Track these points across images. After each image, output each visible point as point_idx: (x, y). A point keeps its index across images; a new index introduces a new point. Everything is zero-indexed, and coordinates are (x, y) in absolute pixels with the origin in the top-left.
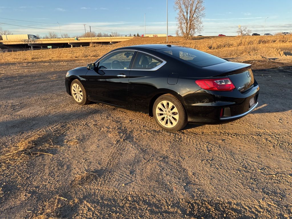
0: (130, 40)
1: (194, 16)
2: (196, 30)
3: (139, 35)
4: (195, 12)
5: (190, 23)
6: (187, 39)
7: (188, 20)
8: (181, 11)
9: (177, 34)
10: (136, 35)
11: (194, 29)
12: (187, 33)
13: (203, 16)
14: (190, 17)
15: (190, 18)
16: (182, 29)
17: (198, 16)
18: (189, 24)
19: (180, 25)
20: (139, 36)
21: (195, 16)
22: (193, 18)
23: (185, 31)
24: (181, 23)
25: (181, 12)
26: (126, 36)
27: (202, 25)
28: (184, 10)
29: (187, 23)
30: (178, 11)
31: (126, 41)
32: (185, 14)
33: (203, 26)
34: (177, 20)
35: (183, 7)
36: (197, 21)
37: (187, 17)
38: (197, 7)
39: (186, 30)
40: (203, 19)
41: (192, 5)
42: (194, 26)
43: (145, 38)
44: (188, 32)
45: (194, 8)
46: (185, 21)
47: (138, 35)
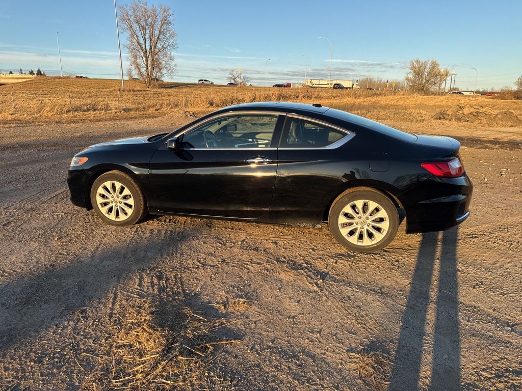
0: (27, 81)
1: (157, 45)
2: (164, 71)
3: (42, 73)
4: (158, 38)
5: (153, 57)
6: (150, 85)
7: (148, 53)
8: (133, 34)
9: (130, 75)
10: (35, 73)
11: (160, 69)
12: (148, 74)
13: (174, 46)
14: (151, 46)
15: (151, 49)
16: (138, 67)
17: (165, 46)
18: (150, 58)
19: (133, 60)
20: (41, 75)
21: (159, 46)
22: (157, 50)
23: (143, 70)
24: (135, 57)
25: (132, 36)
26: (11, 73)
27: (173, 63)
28: (139, 34)
29: (147, 58)
30: (128, 33)
31: (18, 83)
32: (142, 41)
33: (175, 65)
34: (127, 50)
35: (136, 27)
36: (165, 55)
37: (145, 46)
38: (162, 30)
39: (145, 69)
40: (174, 53)
41: (152, 26)
42: (160, 63)
43: (63, 80)
44: (150, 73)
45: (157, 32)
46: (142, 54)
47: (39, 73)
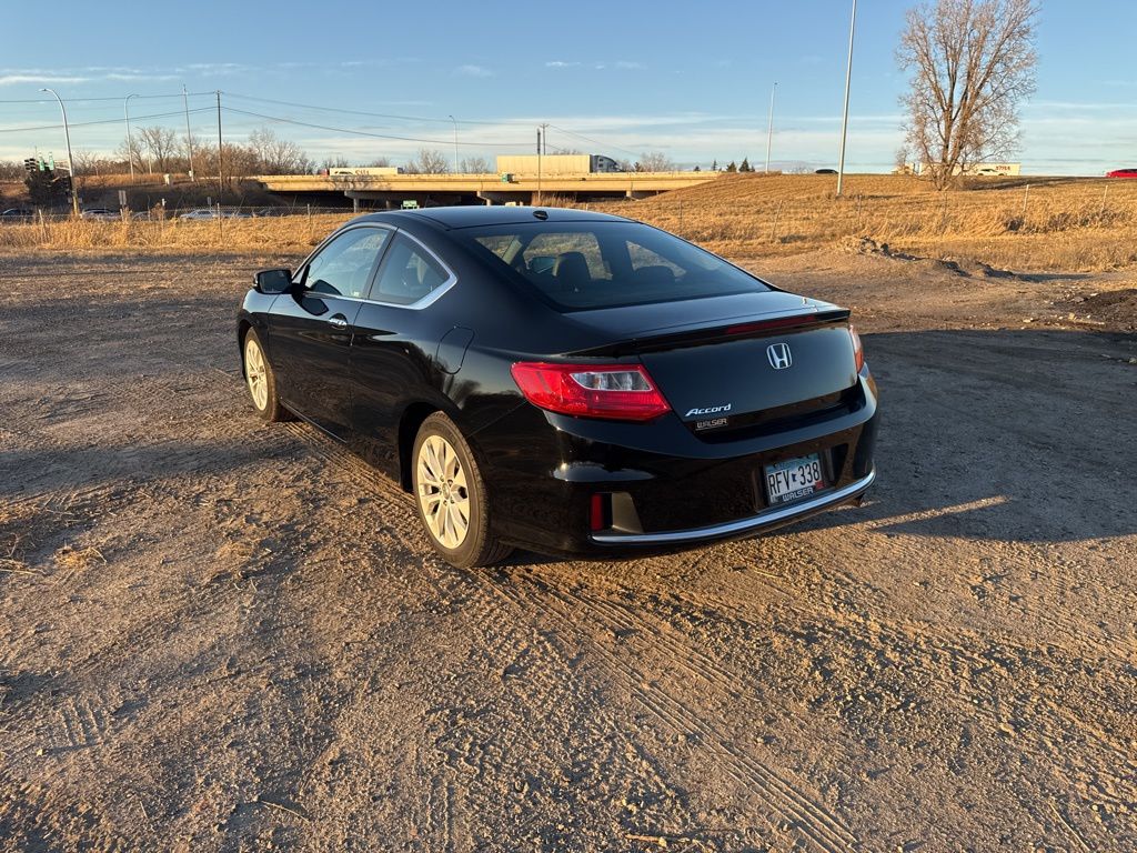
0: (703, 184)
1: (982, 91)
2: (987, 151)
3: (750, 167)
4: (988, 74)
5: (965, 118)
6: (945, 184)
7: (955, 110)
8: (929, 70)
9: (901, 163)
10: (739, 166)
11: (978, 146)
12: (944, 160)
13: (1026, 89)
14: (965, 93)
15: (965, 97)
16: (924, 143)
17: (1002, 91)
18: (957, 122)
19: (916, 129)
20: (748, 170)
21: (987, 91)
22: (979, 101)
23: (935, 150)
24: (921, 122)
25: (925, 74)
26: (697, 169)
27: (1016, 129)
28: (942, 68)
29: (950, 122)
30: (914, 71)
31: (687, 188)
32: (945, 83)
33: (1018, 135)
34: (907, 107)
35: (938, 53)
36: (997, 113)
37: (952, 94)
38: (1003, 52)
39: (941, 148)
40: (1023, 104)
41: (979, 45)
42: (981, 132)
43: (767, 179)
44: (949, 157)
45: (985, 60)
46: (940, 113)
47: (745, 167)
